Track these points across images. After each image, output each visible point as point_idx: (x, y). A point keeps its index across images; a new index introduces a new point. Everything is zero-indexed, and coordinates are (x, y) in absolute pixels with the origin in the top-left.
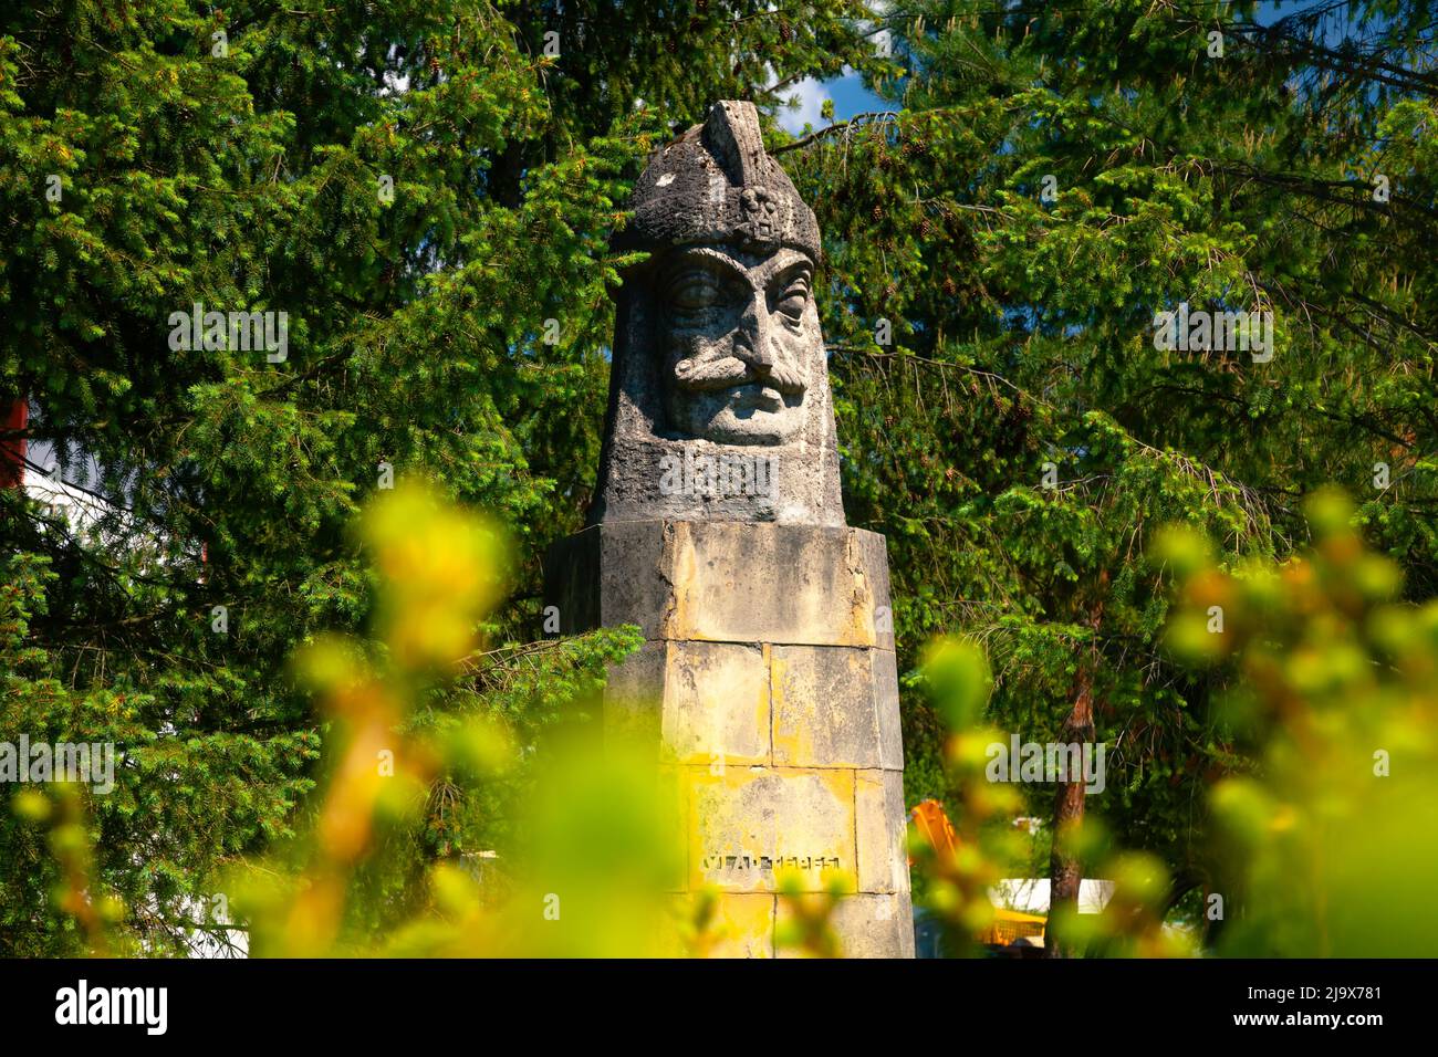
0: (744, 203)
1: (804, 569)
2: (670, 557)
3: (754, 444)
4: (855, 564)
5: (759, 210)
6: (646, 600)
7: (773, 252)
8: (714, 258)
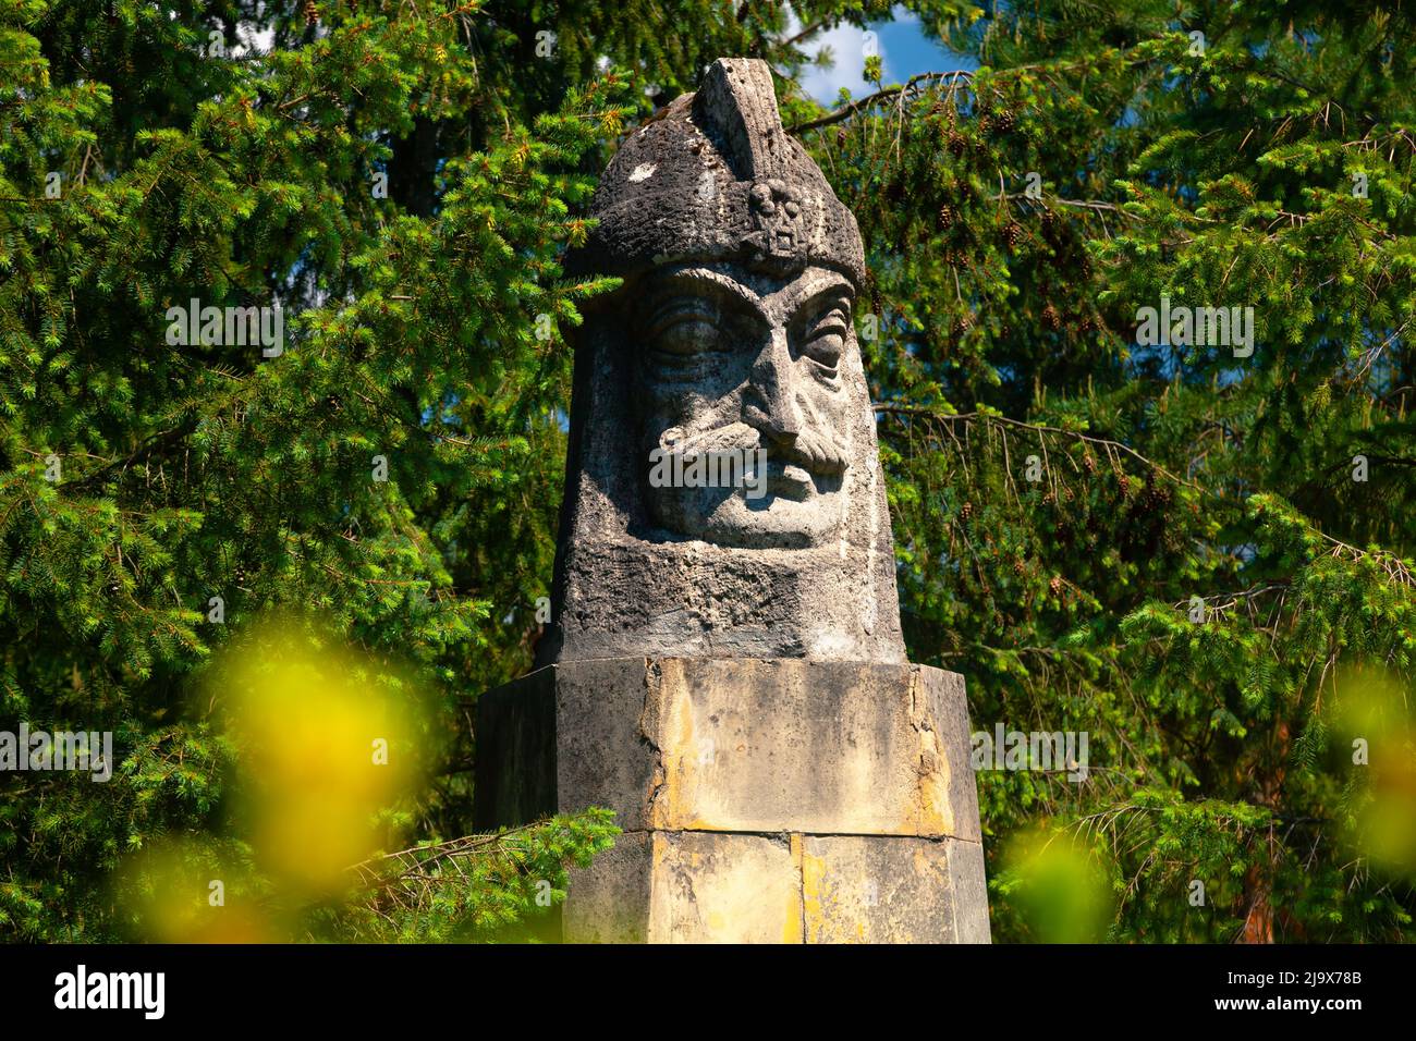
0: (755, 204)
1: (847, 725)
2: (655, 711)
3: (773, 546)
4: (921, 717)
5: (776, 213)
6: (622, 773)
7: (797, 273)
8: (713, 282)
